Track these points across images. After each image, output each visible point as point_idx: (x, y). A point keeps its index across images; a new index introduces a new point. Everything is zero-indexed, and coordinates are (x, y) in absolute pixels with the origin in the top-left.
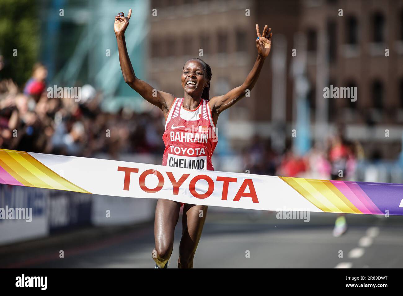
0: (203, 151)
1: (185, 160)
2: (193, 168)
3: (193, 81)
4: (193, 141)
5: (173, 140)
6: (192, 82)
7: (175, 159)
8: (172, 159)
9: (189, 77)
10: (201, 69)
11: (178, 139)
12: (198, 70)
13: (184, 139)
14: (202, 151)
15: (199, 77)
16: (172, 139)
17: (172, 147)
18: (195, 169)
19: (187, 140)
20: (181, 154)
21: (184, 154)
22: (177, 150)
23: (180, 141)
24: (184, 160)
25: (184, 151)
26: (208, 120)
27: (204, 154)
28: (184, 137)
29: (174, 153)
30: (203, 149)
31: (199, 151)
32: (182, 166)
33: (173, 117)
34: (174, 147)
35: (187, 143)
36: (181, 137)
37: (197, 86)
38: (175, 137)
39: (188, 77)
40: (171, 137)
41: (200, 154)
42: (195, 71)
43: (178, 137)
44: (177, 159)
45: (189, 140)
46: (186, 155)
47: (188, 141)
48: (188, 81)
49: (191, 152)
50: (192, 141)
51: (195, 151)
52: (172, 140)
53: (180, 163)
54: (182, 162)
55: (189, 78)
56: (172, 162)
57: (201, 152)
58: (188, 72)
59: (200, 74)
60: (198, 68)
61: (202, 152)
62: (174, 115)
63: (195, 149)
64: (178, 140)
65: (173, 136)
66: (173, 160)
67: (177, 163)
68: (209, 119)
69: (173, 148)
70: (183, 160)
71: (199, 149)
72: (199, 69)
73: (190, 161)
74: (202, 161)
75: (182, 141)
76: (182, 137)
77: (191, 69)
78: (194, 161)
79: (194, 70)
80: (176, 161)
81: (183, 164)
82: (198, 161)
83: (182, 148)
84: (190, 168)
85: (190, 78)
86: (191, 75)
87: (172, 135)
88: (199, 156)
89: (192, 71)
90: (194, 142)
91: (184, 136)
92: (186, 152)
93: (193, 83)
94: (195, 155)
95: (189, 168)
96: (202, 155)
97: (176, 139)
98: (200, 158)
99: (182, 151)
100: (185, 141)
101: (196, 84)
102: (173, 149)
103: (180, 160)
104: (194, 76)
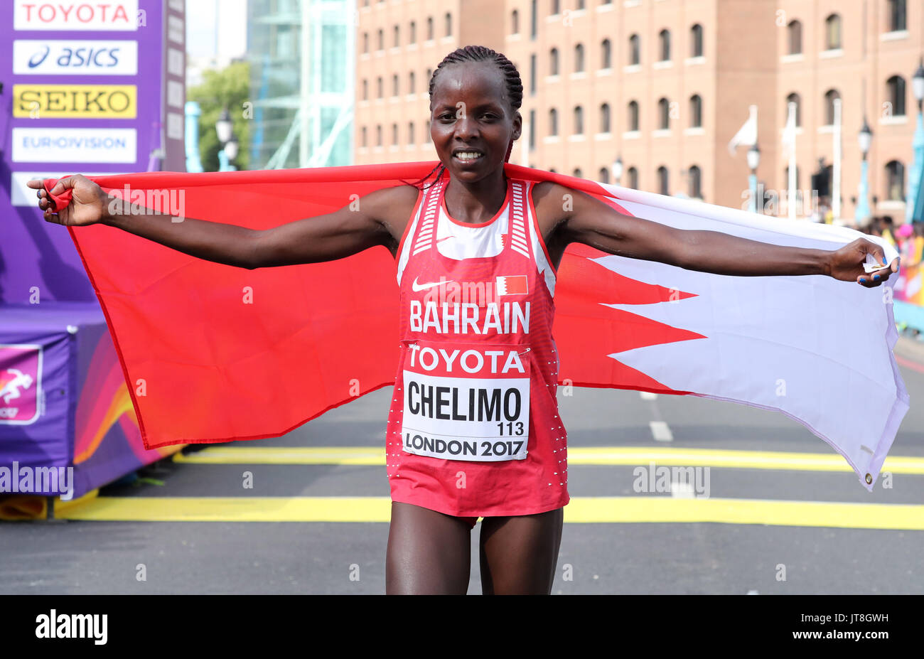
0: (515, 360)
1: (456, 390)
2: (480, 419)
4: (481, 330)
5: (419, 329)
7: (423, 386)
8: (414, 388)
11: (432, 324)
13: (451, 324)
14: (513, 362)
16: (417, 325)
17: (414, 347)
18: (489, 419)
19: (461, 326)
20: (440, 371)
21: (449, 369)
22: (428, 359)
23: (439, 331)
24: (451, 391)
25: (449, 361)
26: (528, 256)
27: (522, 370)
28: (451, 318)
29: (418, 369)
30: (513, 354)
31: (501, 361)
32: (446, 410)
33: (415, 253)
34: (418, 348)
35: (461, 336)
36: (441, 320)
38: (422, 317)
40: (413, 317)
41: (505, 370)
43: (431, 319)
44: (431, 388)
45: (469, 326)
46: (458, 372)
47: (465, 331)
49: (472, 361)
50: (477, 331)
51: (488, 360)
52: (414, 329)
53: (441, 403)
54: (446, 396)
56: (417, 398)
57: (508, 366)
61: (513, 366)
62: (416, 246)
63: (487, 353)
64: (432, 329)
65: (418, 316)
66: (418, 392)
67: (430, 400)
68: (530, 252)
69: (416, 351)
70: (447, 390)
71: (501, 353)
73: (472, 391)
74: (513, 397)
75: (446, 331)
76: (446, 317)
78: (483, 393)
80: (427, 395)
81: (447, 403)
82: (497, 393)
83: (443, 352)
84: (472, 418)
87: (415, 312)
88: (499, 375)
90: (485, 332)
91: (451, 312)
92: (456, 363)
94: (485, 373)
95: (468, 418)
96: (513, 374)
97: (427, 324)
98: (504, 385)
99: (442, 362)
100: (457, 331)
102: (418, 353)
103: (440, 390)
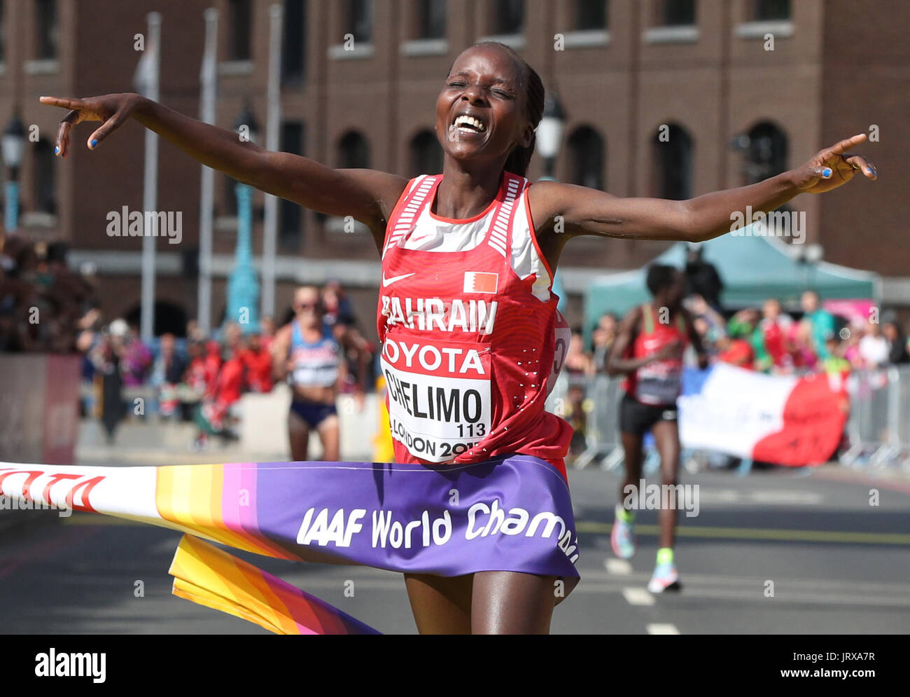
0: (474, 360)
1: (415, 387)
2: (439, 419)
3: (476, 118)
4: (447, 327)
6: (471, 121)
9: (465, 99)
10: (509, 80)
12: (500, 82)
15: (497, 106)
18: (448, 419)
19: (425, 322)
20: (401, 365)
22: (391, 350)
26: (504, 254)
27: (481, 371)
30: (473, 354)
31: (459, 360)
37: (488, 135)
39: (460, 100)
41: (463, 370)
42: (487, 84)
46: (417, 368)
48: (459, 115)
49: (430, 358)
50: (442, 328)
55: (465, 105)
57: (466, 366)
58: (462, 85)
59: (505, 96)
60: (499, 77)
70: (408, 385)
71: (459, 352)
72: (504, 79)
77: (476, 76)
78: (441, 392)
79: (484, 78)
81: (408, 398)
84: (431, 416)
85: (469, 106)
86: (471, 94)
89: (477, 83)
90: (451, 328)
92: (415, 358)
93: (476, 123)
94: (443, 372)
95: (428, 416)
100: (422, 326)
101: (485, 130)
104: (482, 98)
